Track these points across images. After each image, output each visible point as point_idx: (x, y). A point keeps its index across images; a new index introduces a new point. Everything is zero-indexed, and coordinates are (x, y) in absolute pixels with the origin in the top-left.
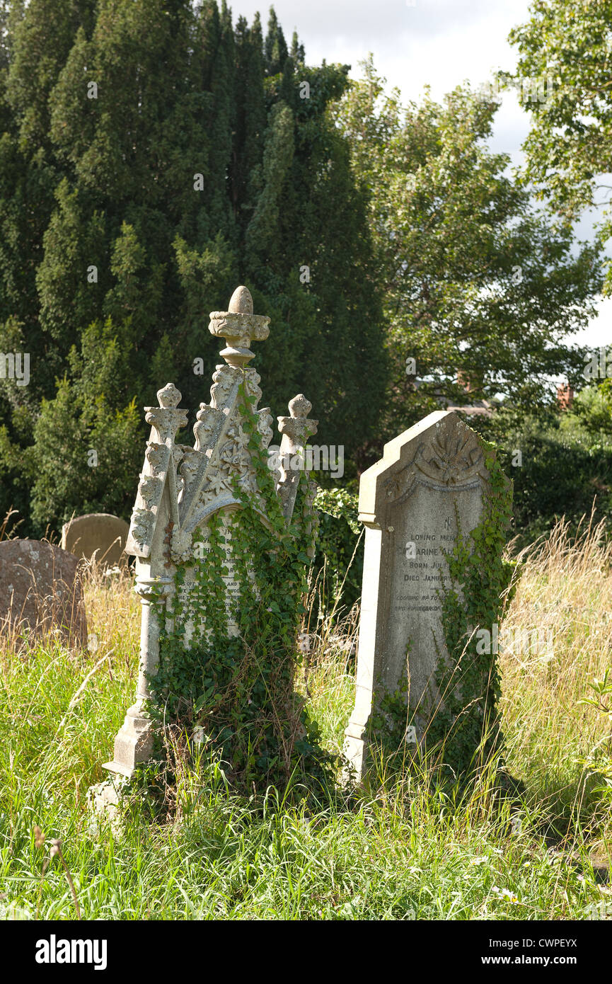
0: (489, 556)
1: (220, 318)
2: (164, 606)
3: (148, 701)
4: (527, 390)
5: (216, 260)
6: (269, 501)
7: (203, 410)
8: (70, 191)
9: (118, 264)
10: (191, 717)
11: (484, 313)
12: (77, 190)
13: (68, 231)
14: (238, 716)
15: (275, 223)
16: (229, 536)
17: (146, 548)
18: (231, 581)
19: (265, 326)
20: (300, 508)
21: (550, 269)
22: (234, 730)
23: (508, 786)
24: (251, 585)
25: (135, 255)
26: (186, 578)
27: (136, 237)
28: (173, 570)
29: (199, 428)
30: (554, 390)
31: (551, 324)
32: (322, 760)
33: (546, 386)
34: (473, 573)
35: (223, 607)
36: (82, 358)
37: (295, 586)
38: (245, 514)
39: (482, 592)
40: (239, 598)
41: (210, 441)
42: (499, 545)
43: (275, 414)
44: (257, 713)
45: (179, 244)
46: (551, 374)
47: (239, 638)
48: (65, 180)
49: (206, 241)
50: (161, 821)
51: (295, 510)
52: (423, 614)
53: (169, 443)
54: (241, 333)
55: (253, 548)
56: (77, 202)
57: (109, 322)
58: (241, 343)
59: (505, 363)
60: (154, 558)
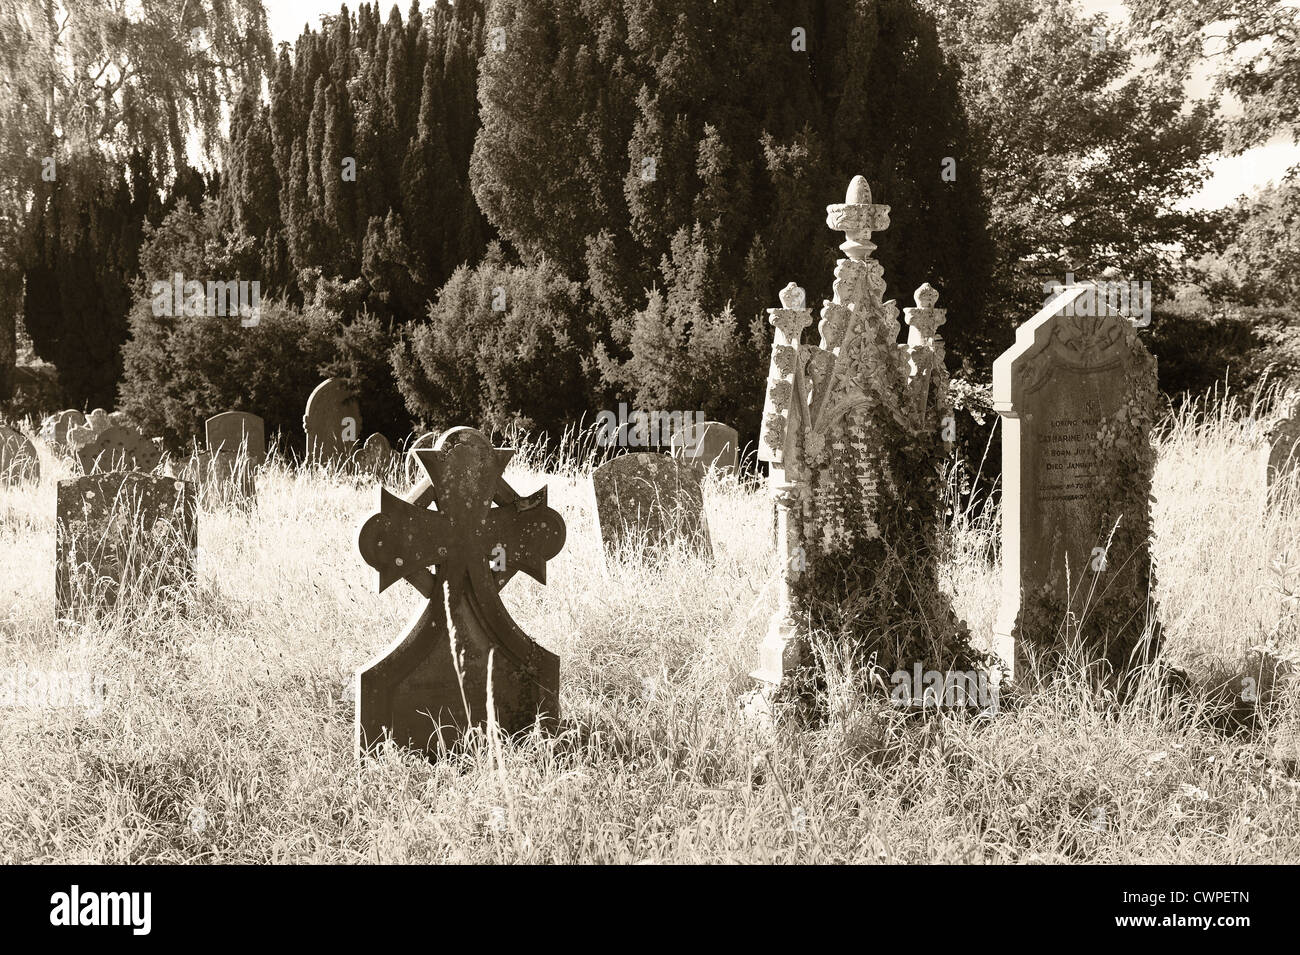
0: (1135, 439)
1: (838, 211)
2: (801, 510)
3: (792, 607)
4: (1140, 262)
5: (805, 153)
6: (901, 396)
7: (827, 307)
8: (651, 97)
9: (704, 167)
10: (836, 622)
11: (1088, 184)
12: (657, 96)
13: (652, 138)
14: (884, 618)
15: (863, 108)
16: (862, 436)
17: (779, 453)
18: (868, 481)
19: (885, 214)
20: (933, 401)
21: (1159, 131)
22: (881, 632)
23: (1177, 681)
24: (888, 484)
25: (721, 155)
26: (821, 481)
27: (718, 137)
28: (808, 473)
29: (825, 326)
30: (1169, 259)
31: (1161, 190)
32: (974, 660)
33: (1160, 256)
34: (1119, 457)
35: (860, 508)
36: (673, 266)
37: (933, 483)
38: (878, 413)
39: (1130, 477)
40: (877, 498)
41: (836, 339)
42: (1146, 427)
43: (900, 306)
44: (903, 615)
45: (767, 139)
46: (1166, 243)
47: (879, 539)
48: (644, 87)
49: (794, 135)
50: (815, 727)
51: (928, 404)
52: (1069, 504)
53: (795, 344)
54: (861, 224)
55: (888, 446)
56: (658, 108)
57: (697, 226)
58: (861, 235)
59: (1112, 235)
60: (788, 463)
